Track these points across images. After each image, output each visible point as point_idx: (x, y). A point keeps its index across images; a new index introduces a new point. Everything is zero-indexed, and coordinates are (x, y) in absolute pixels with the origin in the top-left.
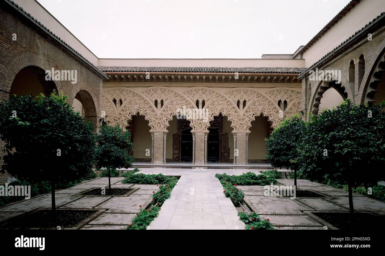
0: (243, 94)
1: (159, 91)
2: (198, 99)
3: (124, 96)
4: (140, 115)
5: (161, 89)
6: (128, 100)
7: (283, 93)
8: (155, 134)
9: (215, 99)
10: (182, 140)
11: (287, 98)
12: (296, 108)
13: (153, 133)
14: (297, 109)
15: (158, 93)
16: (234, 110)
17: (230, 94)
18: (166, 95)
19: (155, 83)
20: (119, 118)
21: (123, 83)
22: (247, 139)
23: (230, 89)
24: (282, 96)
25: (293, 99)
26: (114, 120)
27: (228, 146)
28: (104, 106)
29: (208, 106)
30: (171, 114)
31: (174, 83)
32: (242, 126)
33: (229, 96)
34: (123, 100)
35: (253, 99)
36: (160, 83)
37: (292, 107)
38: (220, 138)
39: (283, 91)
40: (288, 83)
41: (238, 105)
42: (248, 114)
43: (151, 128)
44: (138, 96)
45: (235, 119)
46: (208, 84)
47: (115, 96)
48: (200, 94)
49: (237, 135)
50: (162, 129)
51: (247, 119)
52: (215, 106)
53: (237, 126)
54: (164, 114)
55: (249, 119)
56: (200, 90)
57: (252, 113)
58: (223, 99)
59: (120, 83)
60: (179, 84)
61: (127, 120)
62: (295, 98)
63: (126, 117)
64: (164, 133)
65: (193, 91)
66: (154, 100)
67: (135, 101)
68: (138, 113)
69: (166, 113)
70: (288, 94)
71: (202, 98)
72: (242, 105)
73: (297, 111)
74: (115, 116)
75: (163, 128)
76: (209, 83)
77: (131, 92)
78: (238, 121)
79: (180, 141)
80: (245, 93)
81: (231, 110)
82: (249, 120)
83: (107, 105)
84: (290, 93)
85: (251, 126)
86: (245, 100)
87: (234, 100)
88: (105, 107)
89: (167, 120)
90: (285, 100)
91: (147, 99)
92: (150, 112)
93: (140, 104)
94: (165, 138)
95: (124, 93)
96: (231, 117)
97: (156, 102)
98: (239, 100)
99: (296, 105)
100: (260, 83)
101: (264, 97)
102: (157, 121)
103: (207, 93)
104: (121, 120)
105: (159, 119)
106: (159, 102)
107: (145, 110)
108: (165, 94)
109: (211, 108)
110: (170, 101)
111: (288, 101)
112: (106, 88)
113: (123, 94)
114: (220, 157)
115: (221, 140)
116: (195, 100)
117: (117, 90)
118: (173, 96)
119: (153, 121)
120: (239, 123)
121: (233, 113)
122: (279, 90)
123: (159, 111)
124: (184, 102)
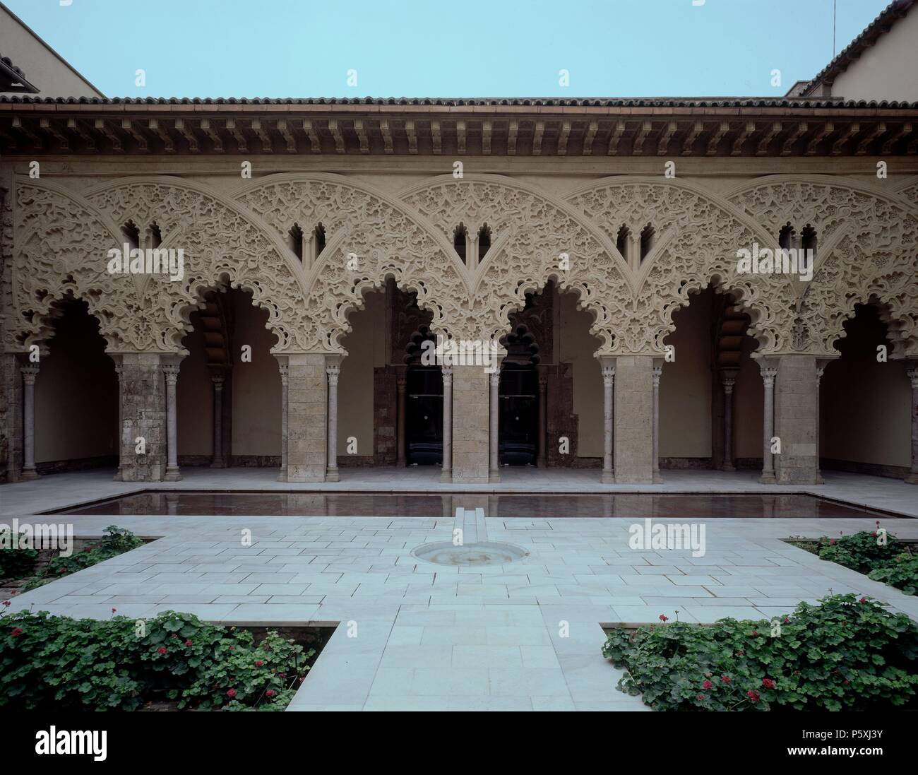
0: (641, 202)
1: (308, 194)
2: (461, 224)
3: (166, 212)
4: (233, 285)
5: (315, 184)
6: (183, 225)
7: (798, 196)
8: (292, 362)
9: (531, 223)
10: (409, 390)
11: (816, 220)
12: (852, 258)
13: (286, 357)
14: (855, 259)
15: (302, 198)
16: (605, 267)
17: (588, 202)
18: (334, 206)
19: (291, 158)
20: (148, 301)
21: (164, 159)
22: (657, 380)
23: (587, 184)
24: (797, 211)
25: (842, 220)
26: (130, 307)
27: (572, 409)
28: (89, 253)
29: (504, 251)
30: (357, 282)
31: (366, 158)
32: (636, 329)
33: (585, 212)
34: (162, 225)
35: (682, 223)
36: (310, 158)
37: (837, 252)
38: (540, 382)
39: (799, 188)
40: (822, 159)
41: (621, 245)
42: (663, 281)
43: (275, 340)
44: (223, 210)
45: (611, 303)
46: (501, 163)
47: (132, 214)
48: (471, 202)
49: (618, 365)
50: (320, 341)
51: (658, 302)
52: (530, 249)
53: (615, 331)
54: (329, 284)
55: (663, 302)
56: (471, 187)
57: (677, 276)
58: (563, 221)
59: (150, 158)
60: (385, 163)
61: (181, 305)
62: (846, 218)
63: (176, 294)
64: (328, 358)
65: (444, 190)
66: (287, 226)
67: (212, 231)
68: (226, 280)
69: (336, 280)
70: (819, 202)
71: (477, 217)
72: (636, 245)
73: (854, 268)
74: (132, 290)
75: (325, 339)
76: (505, 159)
77: (194, 194)
78: (623, 310)
79: (398, 394)
80: (651, 199)
81: (594, 266)
82: (665, 307)
83: (100, 247)
84: (827, 196)
85: (673, 328)
86: (650, 224)
87: (606, 225)
88: (92, 257)
89: (339, 306)
90: (808, 225)
91: (261, 223)
92: (272, 275)
93: (233, 244)
94: (334, 381)
95: (170, 198)
96: (593, 296)
97: (296, 235)
98: (624, 225)
99: (852, 246)
100: (710, 159)
101: (724, 214)
102: (302, 312)
103: (499, 198)
104: (155, 307)
105: (306, 302)
106: (308, 235)
107: (251, 265)
108: (331, 201)
109: (514, 257)
110: (351, 230)
111: (819, 228)
112: (94, 181)
113: (165, 203)
114: (542, 449)
115: (546, 389)
116: (451, 228)
117: (142, 189)
118: (363, 211)
119: (285, 311)
120: (624, 316)
121: (602, 277)
122: (784, 186)
123: (307, 270)
124: (409, 234)
